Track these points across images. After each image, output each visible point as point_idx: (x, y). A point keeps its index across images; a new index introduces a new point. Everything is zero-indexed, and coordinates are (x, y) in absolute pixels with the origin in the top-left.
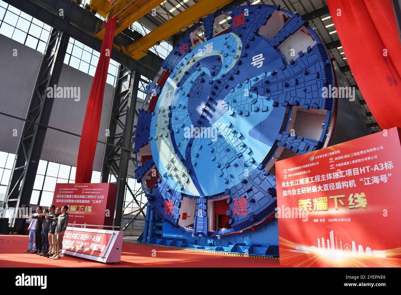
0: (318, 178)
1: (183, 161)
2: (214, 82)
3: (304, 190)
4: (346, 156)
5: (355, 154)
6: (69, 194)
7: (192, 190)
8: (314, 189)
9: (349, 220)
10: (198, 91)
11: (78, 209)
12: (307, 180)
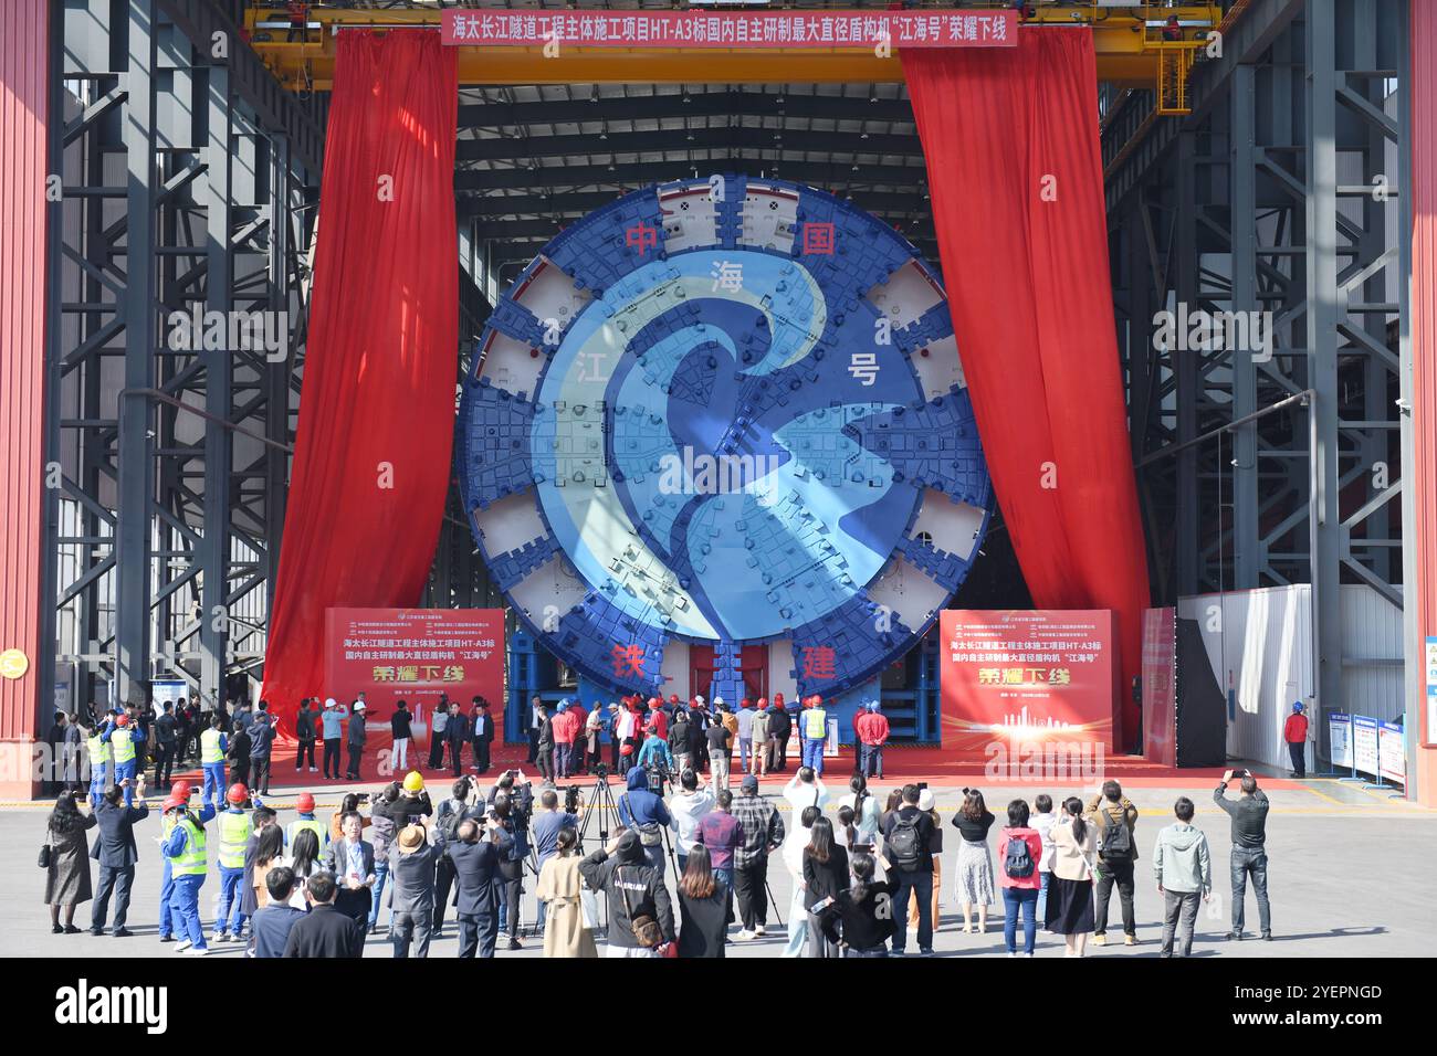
0: (1012, 645)
1: (661, 556)
2: (747, 380)
3: (989, 657)
4: (1052, 627)
5: (1064, 627)
6: (386, 637)
7: (694, 623)
8: (1006, 657)
9: (1048, 695)
10: (698, 386)
11: (421, 674)
12: (996, 645)
